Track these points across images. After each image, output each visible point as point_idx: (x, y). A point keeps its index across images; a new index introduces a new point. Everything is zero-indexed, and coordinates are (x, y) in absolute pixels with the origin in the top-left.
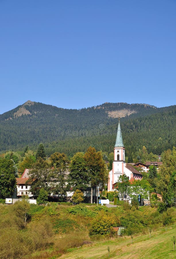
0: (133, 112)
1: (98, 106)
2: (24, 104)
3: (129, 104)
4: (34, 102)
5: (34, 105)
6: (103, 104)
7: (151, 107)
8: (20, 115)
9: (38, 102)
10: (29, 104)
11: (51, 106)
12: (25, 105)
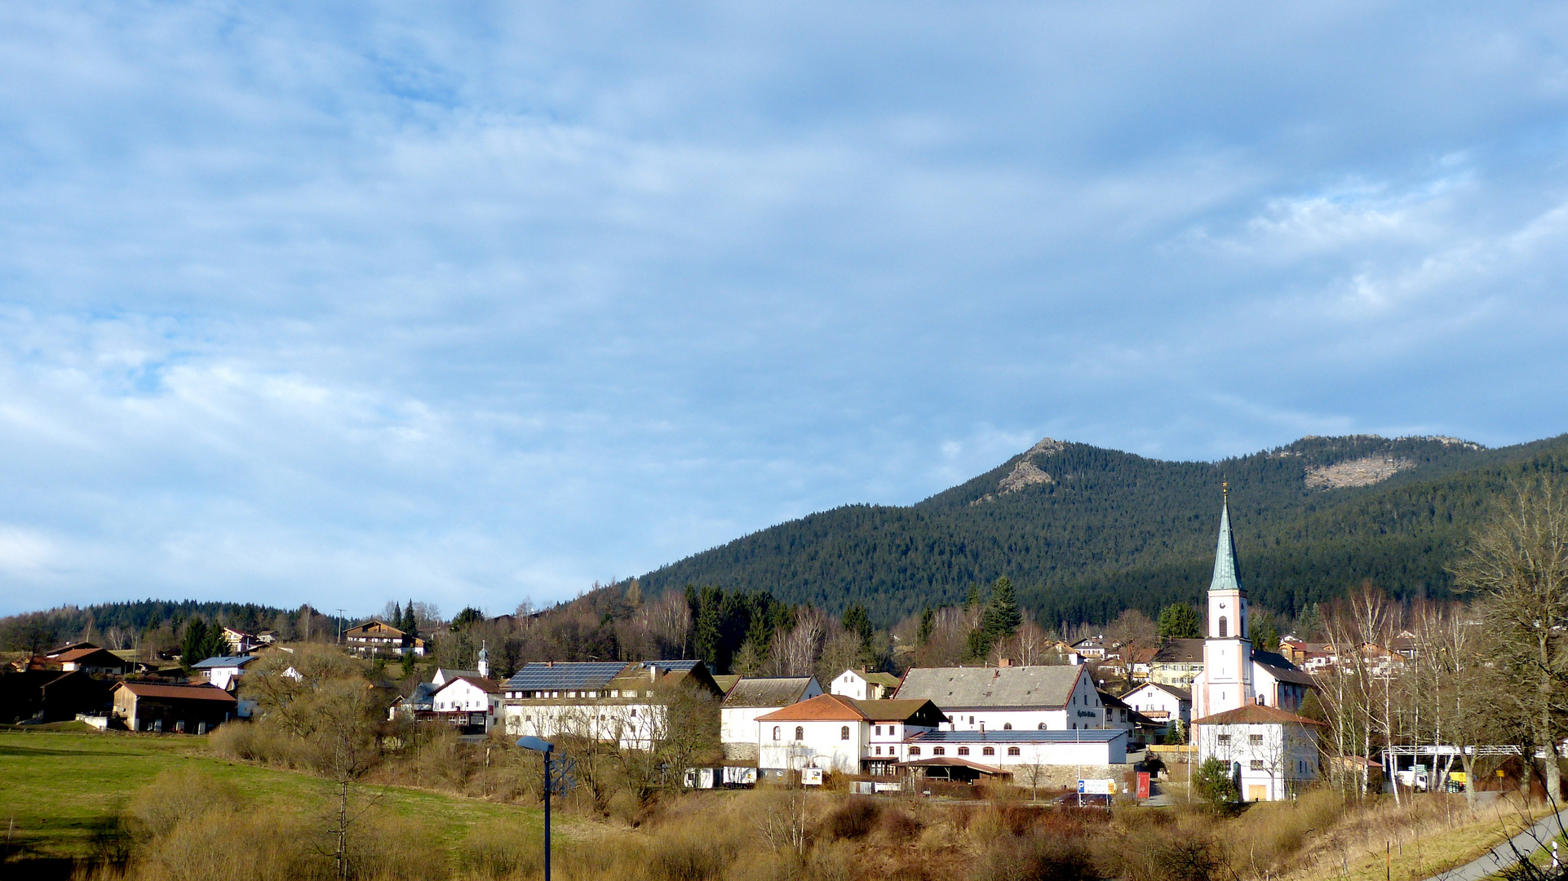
0: (1406, 464)
1: (1279, 450)
2: (1031, 450)
3: (1387, 440)
4: (1066, 444)
5: (1065, 451)
6: (1297, 443)
7: (1465, 445)
8: (1020, 485)
9: (1077, 443)
10: (1047, 448)
11: (1121, 452)
12: (1034, 453)
